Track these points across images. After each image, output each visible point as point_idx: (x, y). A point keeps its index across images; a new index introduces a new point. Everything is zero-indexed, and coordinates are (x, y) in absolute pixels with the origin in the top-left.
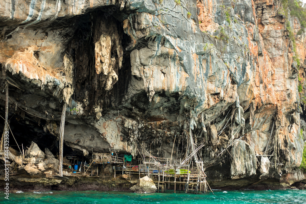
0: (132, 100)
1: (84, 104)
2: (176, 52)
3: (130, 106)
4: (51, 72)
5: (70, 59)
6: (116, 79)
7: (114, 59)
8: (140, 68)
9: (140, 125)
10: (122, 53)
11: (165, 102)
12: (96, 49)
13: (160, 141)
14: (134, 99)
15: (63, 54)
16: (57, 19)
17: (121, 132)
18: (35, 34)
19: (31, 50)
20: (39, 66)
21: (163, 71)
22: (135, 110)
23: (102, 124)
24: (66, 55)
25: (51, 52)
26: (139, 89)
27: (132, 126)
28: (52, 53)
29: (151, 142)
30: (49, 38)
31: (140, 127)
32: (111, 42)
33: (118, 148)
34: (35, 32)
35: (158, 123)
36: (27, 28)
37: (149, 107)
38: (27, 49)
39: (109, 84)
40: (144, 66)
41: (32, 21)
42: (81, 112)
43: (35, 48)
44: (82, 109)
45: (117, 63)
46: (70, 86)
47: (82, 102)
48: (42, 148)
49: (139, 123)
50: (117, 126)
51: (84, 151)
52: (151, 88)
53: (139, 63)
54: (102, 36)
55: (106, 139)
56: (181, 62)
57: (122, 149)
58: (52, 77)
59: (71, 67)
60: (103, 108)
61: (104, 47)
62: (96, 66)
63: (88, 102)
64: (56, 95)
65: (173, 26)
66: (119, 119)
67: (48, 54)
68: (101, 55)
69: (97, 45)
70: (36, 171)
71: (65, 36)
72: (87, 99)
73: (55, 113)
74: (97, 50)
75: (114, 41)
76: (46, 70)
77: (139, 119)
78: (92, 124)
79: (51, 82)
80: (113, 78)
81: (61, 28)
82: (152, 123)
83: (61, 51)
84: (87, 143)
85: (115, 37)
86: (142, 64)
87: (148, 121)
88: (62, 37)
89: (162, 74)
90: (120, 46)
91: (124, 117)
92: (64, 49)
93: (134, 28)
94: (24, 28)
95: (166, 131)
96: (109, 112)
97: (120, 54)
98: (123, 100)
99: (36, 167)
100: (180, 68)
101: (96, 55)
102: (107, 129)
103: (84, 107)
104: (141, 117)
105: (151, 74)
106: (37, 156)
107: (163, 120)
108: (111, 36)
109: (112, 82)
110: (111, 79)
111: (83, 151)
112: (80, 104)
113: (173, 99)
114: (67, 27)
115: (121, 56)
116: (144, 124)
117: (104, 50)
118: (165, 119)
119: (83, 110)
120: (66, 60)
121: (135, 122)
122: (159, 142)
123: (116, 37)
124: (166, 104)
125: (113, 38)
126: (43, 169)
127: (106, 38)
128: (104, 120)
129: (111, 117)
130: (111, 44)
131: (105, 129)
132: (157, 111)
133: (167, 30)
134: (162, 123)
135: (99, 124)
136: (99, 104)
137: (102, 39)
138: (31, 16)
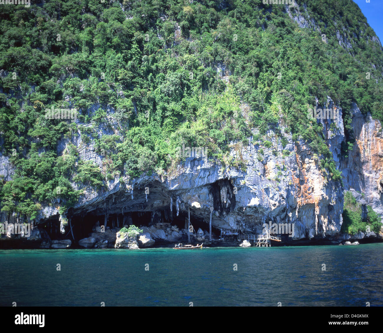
0: (238, 210)
1: (219, 212)
2: (253, 191)
3: (238, 212)
7: (229, 195)
8: (239, 198)
10: (232, 192)
15: (209, 194)
16: (205, 184)
17: (236, 221)
22: (241, 213)
23: (227, 219)
26: (239, 206)
27: (240, 219)
31: (243, 219)
33: (235, 228)
34: (198, 189)
40: (241, 197)
43: (198, 194)
44: (218, 214)
45: (230, 197)
46: (212, 206)
48: (203, 230)
50: (234, 219)
51: (221, 230)
52: (244, 206)
55: (229, 225)
56: (256, 194)
57: (237, 229)
59: (212, 198)
60: (226, 213)
61: (224, 192)
62: (221, 200)
64: (207, 210)
66: (235, 216)
67: (203, 195)
68: (223, 195)
69: (221, 191)
70: (202, 240)
72: (220, 209)
73: (208, 216)
74: (221, 193)
75: (228, 188)
76: (203, 202)
78: (223, 219)
79: (205, 206)
84: (222, 226)
85: (229, 186)
86: (239, 196)
87: (247, 217)
88: (208, 188)
89: (249, 199)
90: (231, 190)
92: (209, 192)
93: (235, 184)
95: (255, 220)
96: (230, 214)
98: (234, 210)
101: (221, 195)
105: (244, 200)
106: (201, 234)
107: (253, 216)
108: (226, 186)
112: (217, 212)
113: (254, 209)
120: (211, 196)
121: (241, 217)
124: (252, 211)
127: (225, 188)
128: (228, 217)
129: (231, 216)
130: (227, 190)
131: (229, 220)
132: (249, 213)
136: (225, 211)
137: (223, 188)
138: (196, 185)
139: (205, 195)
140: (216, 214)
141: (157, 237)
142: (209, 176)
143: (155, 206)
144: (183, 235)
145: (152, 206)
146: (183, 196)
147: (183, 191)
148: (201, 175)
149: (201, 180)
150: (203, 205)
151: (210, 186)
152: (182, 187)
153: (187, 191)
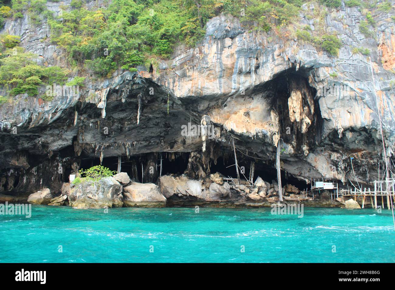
0: (329, 138)
1: (293, 145)
2: (356, 93)
3: (330, 143)
4: (260, 125)
5: (275, 113)
6: (309, 123)
7: (306, 108)
8: (327, 111)
9: (344, 157)
10: (312, 102)
11: (358, 136)
12: (289, 103)
13: (366, 168)
14: (330, 137)
15: (269, 111)
16: (255, 87)
17: (331, 164)
19: (242, 112)
20: (249, 123)
21: (349, 111)
22: (335, 146)
23: (313, 159)
24: (272, 111)
25: (258, 111)
26: (331, 128)
27: (338, 158)
29: (359, 170)
30: (255, 101)
31: (344, 158)
32: (301, 95)
33: (329, 177)
34: (243, 99)
35: (359, 154)
36: (236, 97)
37: (345, 142)
38: (239, 112)
39: (304, 129)
40: (331, 109)
41: (237, 92)
42: (293, 151)
43: (245, 110)
44: (292, 149)
45: (310, 110)
46: (277, 133)
47: (291, 144)
49: (342, 156)
50: (326, 159)
51: (307, 180)
52: (339, 126)
53: (326, 108)
54: (292, 92)
55: (318, 170)
56: (364, 101)
57: (333, 177)
58: (260, 129)
59: (277, 119)
60: (309, 147)
61: (295, 101)
62: (290, 116)
63: (295, 144)
64: (268, 141)
65: (351, 72)
66: (327, 154)
67: (256, 112)
68: (293, 107)
69: (289, 99)
70: (258, 198)
71: (267, 97)
72: (295, 141)
73: (274, 154)
75: (305, 95)
76: (256, 124)
77: (341, 152)
78: (305, 159)
79: (259, 132)
80: (306, 123)
81: (262, 92)
82: (354, 154)
83: (267, 108)
84: (307, 175)
86: (328, 108)
87: (350, 153)
88: (265, 98)
89: (349, 113)
90: (310, 97)
91: (330, 152)
92: (269, 107)
93: (316, 81)
94: (234, 97)
95: (369, 160)
96: (317, 149)
97: (311, 103)
98: (323, 138)
99: (258, 195)
100: (364, 106)
101: (289, 107)
102: (318, 162)
103: (293, 147)
104: (343, 151)
105: (339, 115)
106: (262, 187)
107: (362, 151)
109: (306, 126)
110: (305, 124)
111: (305, 181)
112: (290, 145)
113: (363, 133)
114: (265, 91)
115: (312, 105)
116: (347, 156)
117: (294, 102)
118: (364, 150)
119: (294, 150)
120: (273, 115)
121: (339, 155)
122: (365, 170)
123: (305, 91)
124: (359, 137)
125: (302, 92)
126: (264, 196)
127: (296, 93)
128: (315, 156)
129: (319, 153)
130: (301, 97)
131: (317, 162)
132: (354, 144)
133: (345, 76)
134: (362, 154)
135: (311, 159)
136: (306, 144)
137: (293, 94)
138: (234, 89)
139: (260, 111)
140: (288, 149)
141: (185, 193)
142: (257, 67)
143: (188, 142)
144: (232, 189)
145: (184, 142)
146: (214, 113)
147: (212, 104)
148: (241, 66)
149: (243, 78)
150: (254, 129)
151: (266, 92)
152: (202, 92)
153: (220, 104)
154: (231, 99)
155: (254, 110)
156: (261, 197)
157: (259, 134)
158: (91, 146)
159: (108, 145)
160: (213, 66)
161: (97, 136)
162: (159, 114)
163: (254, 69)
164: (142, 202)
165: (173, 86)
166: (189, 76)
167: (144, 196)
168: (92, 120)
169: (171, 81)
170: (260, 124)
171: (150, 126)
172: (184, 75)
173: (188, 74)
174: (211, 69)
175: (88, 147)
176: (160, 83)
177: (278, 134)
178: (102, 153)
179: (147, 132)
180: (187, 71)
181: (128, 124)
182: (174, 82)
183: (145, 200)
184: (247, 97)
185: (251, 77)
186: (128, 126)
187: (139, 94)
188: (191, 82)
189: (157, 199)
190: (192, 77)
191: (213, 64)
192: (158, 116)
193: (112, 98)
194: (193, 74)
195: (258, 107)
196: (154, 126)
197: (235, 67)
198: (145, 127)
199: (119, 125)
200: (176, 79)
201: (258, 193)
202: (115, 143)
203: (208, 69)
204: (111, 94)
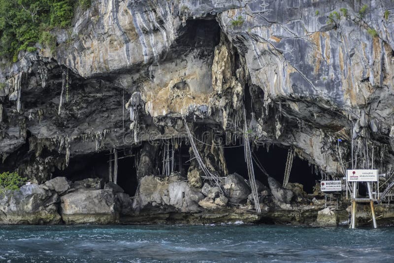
2: (270, 45)
6: (240, 94)
9: (330, 138)
18: (176, 65)
19: (171, 84)
21: (276, 71)
23: (308, 142)
25: (195, 79)
28: (197, 79)
30: (190, 64)
31: (331, 140)
34: (174, 64)
36: (160, 64)
39: (235, 102)
40: (257, 70)
41: (152, 58)
43: (178, 80)
56: (283, 54)
63: (262, 121)
70: (213, 206)
72: (263, 116)
76: (194, 98)
79: (194, 111)
80: (237, 94)
86: (253, 69)
94: (158, 65)
99: (213, 202)
100: (286, 62)
101: (213, 73)
102: (314, 147)
107: (342, 127)
109: (237, 98)
110: (235, 96)
114: (193, 49)
129: (311, 132)
138: (146, 55)
139: (198, 78)
140: (259, 130)
141: (159, 201)
142: (161, 22)
146: (145, 88)
147: (136, 76)
148: (141, 24)
149: (152, 39)
150: (187, 108)
151: (195, 50)
152: (107, 66)
153: (144, 75)
154: (154, 67)
155: (191, 77)
156: (217, 204)
157: (197, 113)
158: (53, 141)
159: (76, 137)
160: (110, 29)
161: (51, 128)
162: (109, 91)
163: (159, 25)
164: (74, 214)
165: (75, 64)
166: (88, 48)
167: (77, 206)
168: (31, 111)
169: (71, 56)
170: (203, 97)
171: (112, 107)
172: (82, 49)
173: (85, 46)
174: (110, 34)
175: (48, 143)
176: (60, 62)
177: (226, 110)
178: (67, 150)
179: (113, 116)
180: (83, 42)
181: (78, 110)
182: (74, 59)
183: (78, 212)
184: (178, 61)
185: (162, 35)
186: (80, 112)
187: (62, 72)
188: (92, 55)
189: (95, 211)
190: (92, 49)
191: (111, 27)
192: (111, 94)
193: (32, 83)
194: (92, 45)
195: (195, 72)
196: (116, 107)
197: (135, 26)
198: (104, 109)
199: (68, 112)
200: (76, 54)
201: (214, 199)
202: (84, 133)
203: (107, 35)
204: (28, 78)
